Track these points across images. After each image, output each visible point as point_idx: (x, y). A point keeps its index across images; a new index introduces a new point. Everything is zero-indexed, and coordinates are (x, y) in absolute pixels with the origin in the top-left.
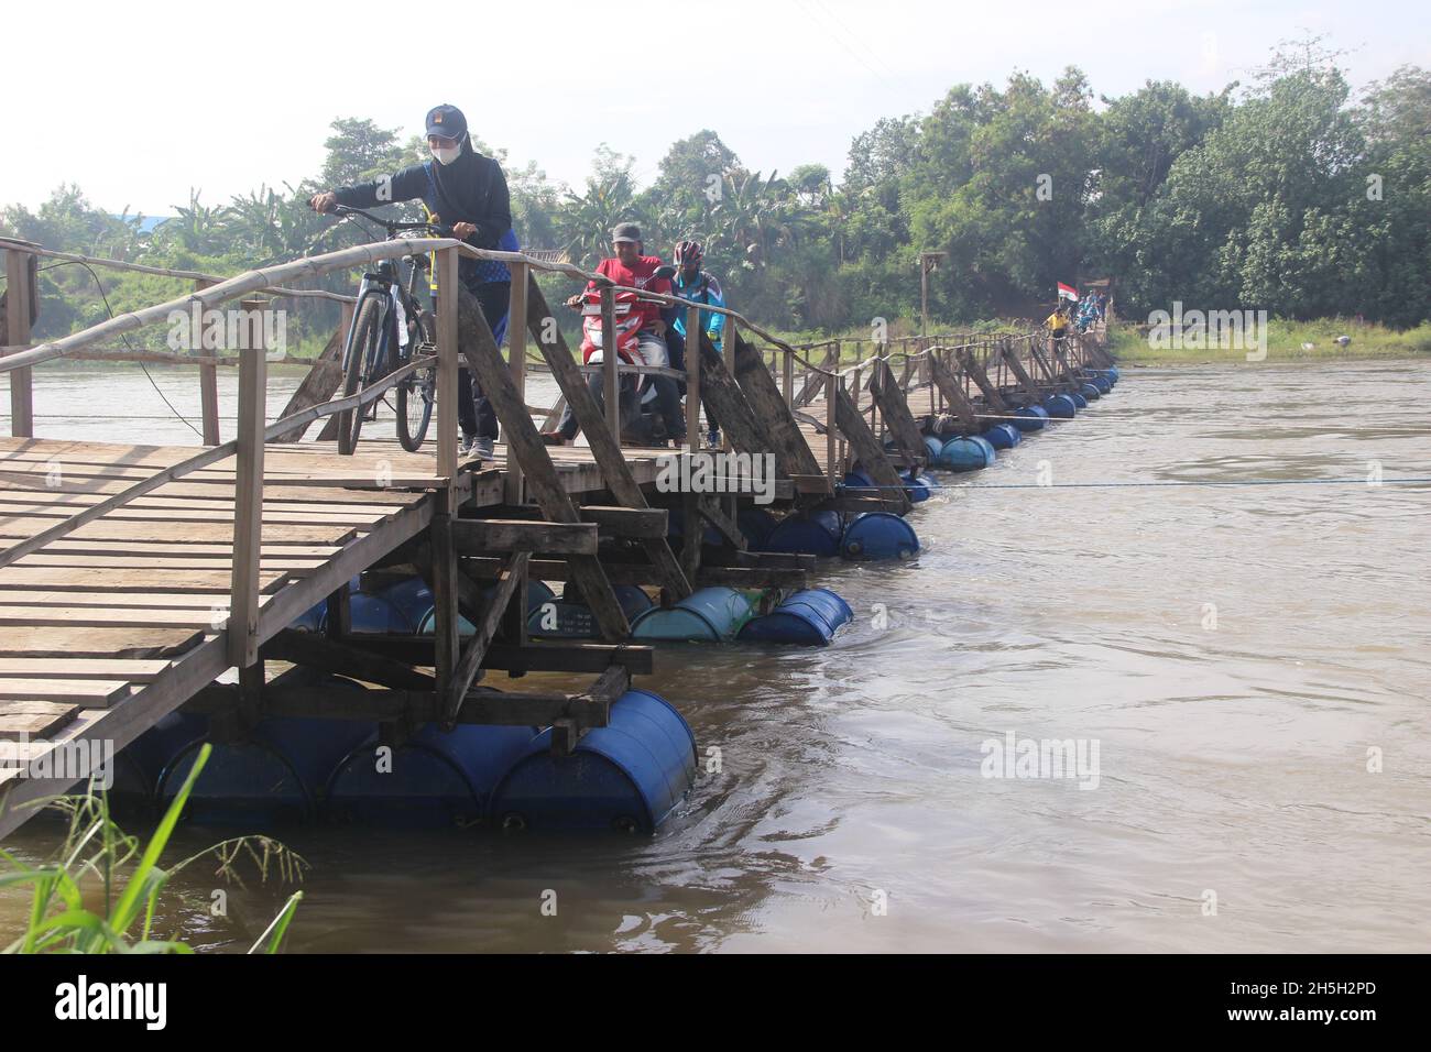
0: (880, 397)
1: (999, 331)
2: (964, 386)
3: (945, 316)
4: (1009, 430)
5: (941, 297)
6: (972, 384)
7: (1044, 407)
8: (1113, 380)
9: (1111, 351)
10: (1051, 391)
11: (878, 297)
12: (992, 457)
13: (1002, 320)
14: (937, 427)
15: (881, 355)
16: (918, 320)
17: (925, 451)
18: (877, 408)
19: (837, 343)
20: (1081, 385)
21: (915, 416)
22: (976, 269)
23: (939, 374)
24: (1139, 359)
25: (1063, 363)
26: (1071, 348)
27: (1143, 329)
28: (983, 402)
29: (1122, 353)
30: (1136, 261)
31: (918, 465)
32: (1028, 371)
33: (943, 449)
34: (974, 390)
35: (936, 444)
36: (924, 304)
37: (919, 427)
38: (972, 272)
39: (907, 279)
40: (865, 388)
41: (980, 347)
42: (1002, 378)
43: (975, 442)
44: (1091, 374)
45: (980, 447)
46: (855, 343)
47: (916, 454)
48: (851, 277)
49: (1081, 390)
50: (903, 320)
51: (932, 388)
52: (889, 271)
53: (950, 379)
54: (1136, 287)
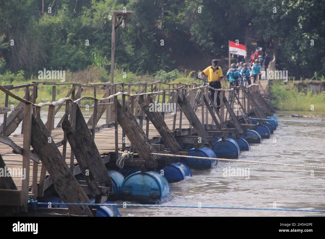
0: (71, 133)
1: (177, 81)
2: (144, 127)
3: (131, 66)
4: (182, 168)
5: (129, 49)
6: (151, 126)
7: (212, 149)
8: (273, 127)
9: (273, 102)
10: (219, 135)
11: (74, 46)
12: (166, 190)
13: (180, 71)
14: (119, 163)
15: (74, 98)
16: (108, 68)
17: (110, 182)
18: (68, 145)
19: (35, 86)
20: (245, 131)
21: (101, 152)
22: (160, 26)
23: (123, 116)
24: (297, 110)
25: (231, 110)
26: (238, 99)
27: (300, 84)
28: (161, 143)
29: (281, 104)
30: (297, 25)
31: (102, 194)
32: (200, 117)
33: (124, 182)
34: (153, 133)
35: (118, 178)
36: (113, 56)
37: (104, 162)
38: (156, 29)
39: (100, 32)
40: (58, 126)
41: (159, 94)
42: (178, 122)
43: (152, 177)
44: (254, 122)
45: (157, 181)
46: (51, 86)
47: (101, 184)
48: (50, 26)
49: (245, 135)
50: (95, 68)
51: (116, 128)
52: (84, 24)
53: (133, 121)
54: (296, 48)
